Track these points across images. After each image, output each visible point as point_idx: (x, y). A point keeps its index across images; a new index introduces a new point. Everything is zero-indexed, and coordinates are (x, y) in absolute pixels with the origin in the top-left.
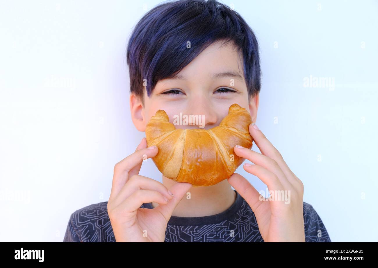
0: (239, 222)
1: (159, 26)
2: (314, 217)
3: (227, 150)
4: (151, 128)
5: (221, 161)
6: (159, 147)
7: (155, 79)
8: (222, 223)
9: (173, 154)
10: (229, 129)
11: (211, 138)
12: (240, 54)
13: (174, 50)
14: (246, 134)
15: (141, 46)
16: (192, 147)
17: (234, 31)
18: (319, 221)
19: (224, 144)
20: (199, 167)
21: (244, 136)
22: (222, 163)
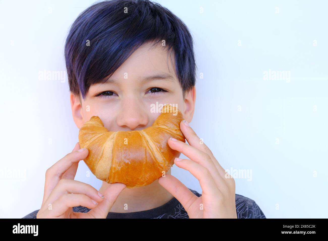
0: (178, 215)
1: (90, 29)
2: (257, 212)
3: (156, 146)
4: (83, 132)
5: (151, 156)
6: (89, 148)
7: (87, 83)
8: (160, 217)
9: (103, 153)
10: (160, 126)
11: (141, 136)
12: (171, 54)
13: (103, 54)
14: (176, 130)
15: (73, 49)
16: (121, 145)
17: (164, 31)
18: (261, 216)
19: (154, 140)
20: (128, 164)
21: (175, 132)
22: (152, 158)
